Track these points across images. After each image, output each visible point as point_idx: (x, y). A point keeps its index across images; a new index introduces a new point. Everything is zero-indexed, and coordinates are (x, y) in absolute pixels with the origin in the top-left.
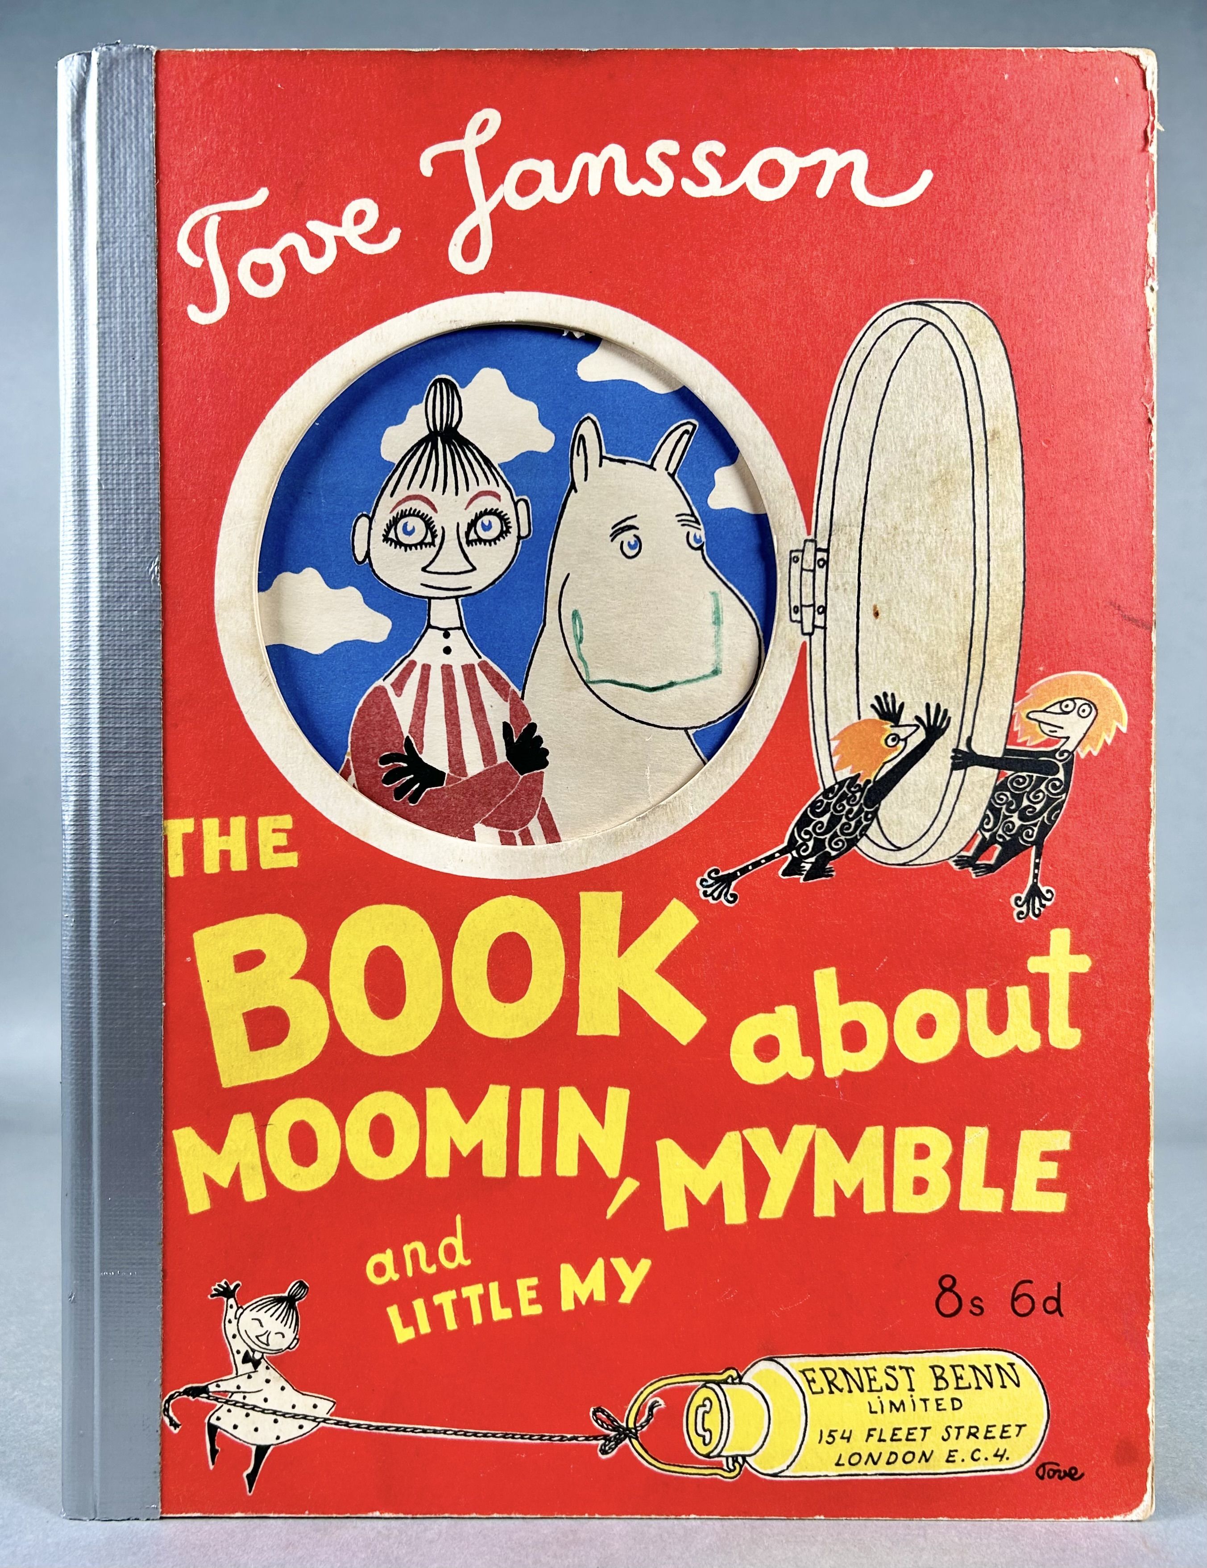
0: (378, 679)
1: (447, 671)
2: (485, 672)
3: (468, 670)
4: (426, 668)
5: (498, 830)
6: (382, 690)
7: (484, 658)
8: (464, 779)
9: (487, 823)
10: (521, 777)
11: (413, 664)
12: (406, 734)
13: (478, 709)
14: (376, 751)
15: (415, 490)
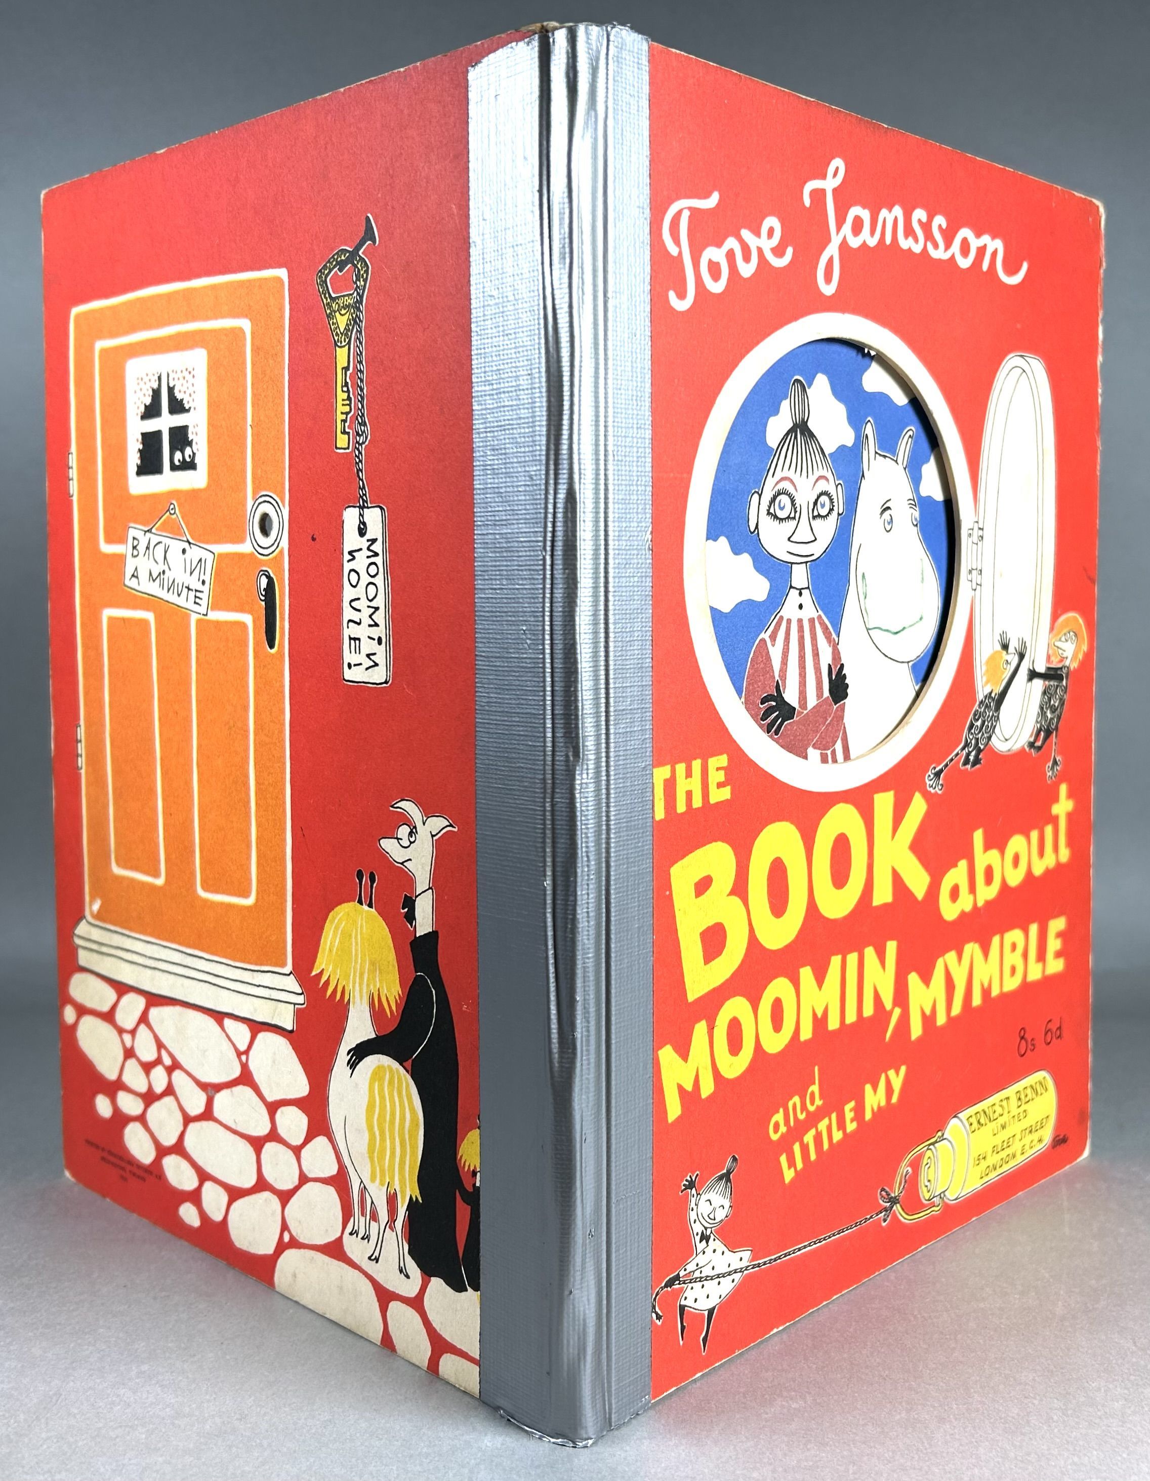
0: (761, 632)
1: (800, 621)
2: (820, 623)
3: (812, 621)
4: (789, 621)
5: (819, 752)
6: (763, 640)
7: (820, 612)
8: (805, 712)
9: (815, 747)
10: (835, 707)
11: (781, 618)
12: (777, 678)
13: (816, 654)
14: (760, 693)
15: (786, 473)
